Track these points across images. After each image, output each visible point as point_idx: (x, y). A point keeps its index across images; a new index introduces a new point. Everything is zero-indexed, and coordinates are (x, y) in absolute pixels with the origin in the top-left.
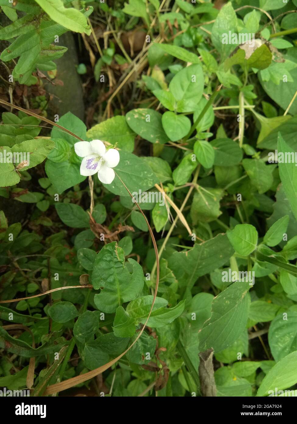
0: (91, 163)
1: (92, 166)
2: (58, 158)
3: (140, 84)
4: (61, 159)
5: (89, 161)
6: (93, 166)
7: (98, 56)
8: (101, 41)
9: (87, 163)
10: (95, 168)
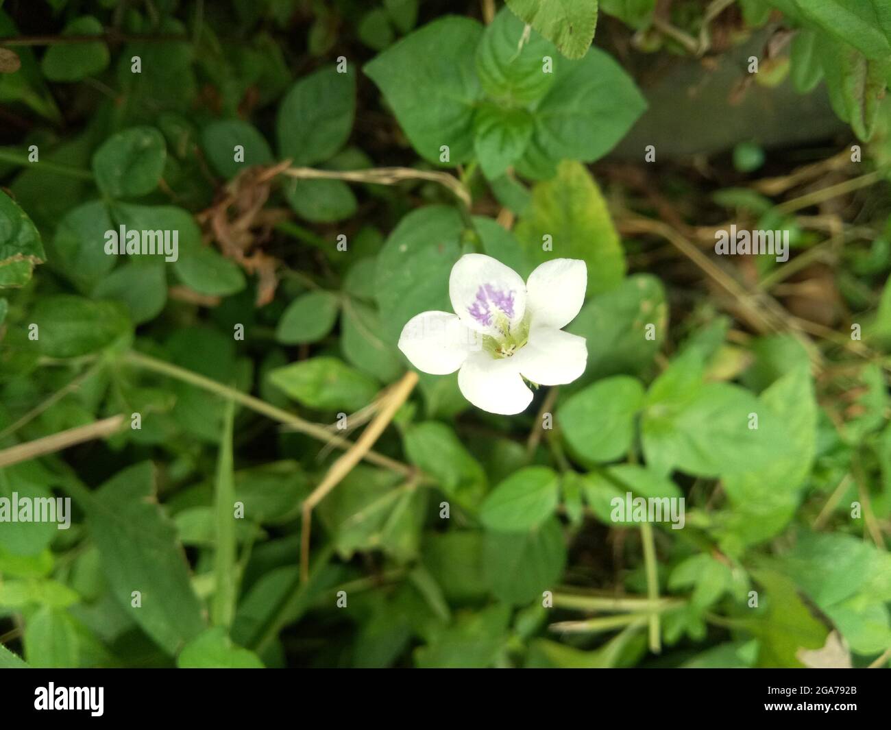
0: (498, 307)
1: (486, 308)
2: (490, 63)
3: (705, 311)
4: (489, 73)
5: (506, 302)
6: (483, 311)
7: (777, 199)
8: (814, 210)
9: (501, 292)
10: (475, 312)
